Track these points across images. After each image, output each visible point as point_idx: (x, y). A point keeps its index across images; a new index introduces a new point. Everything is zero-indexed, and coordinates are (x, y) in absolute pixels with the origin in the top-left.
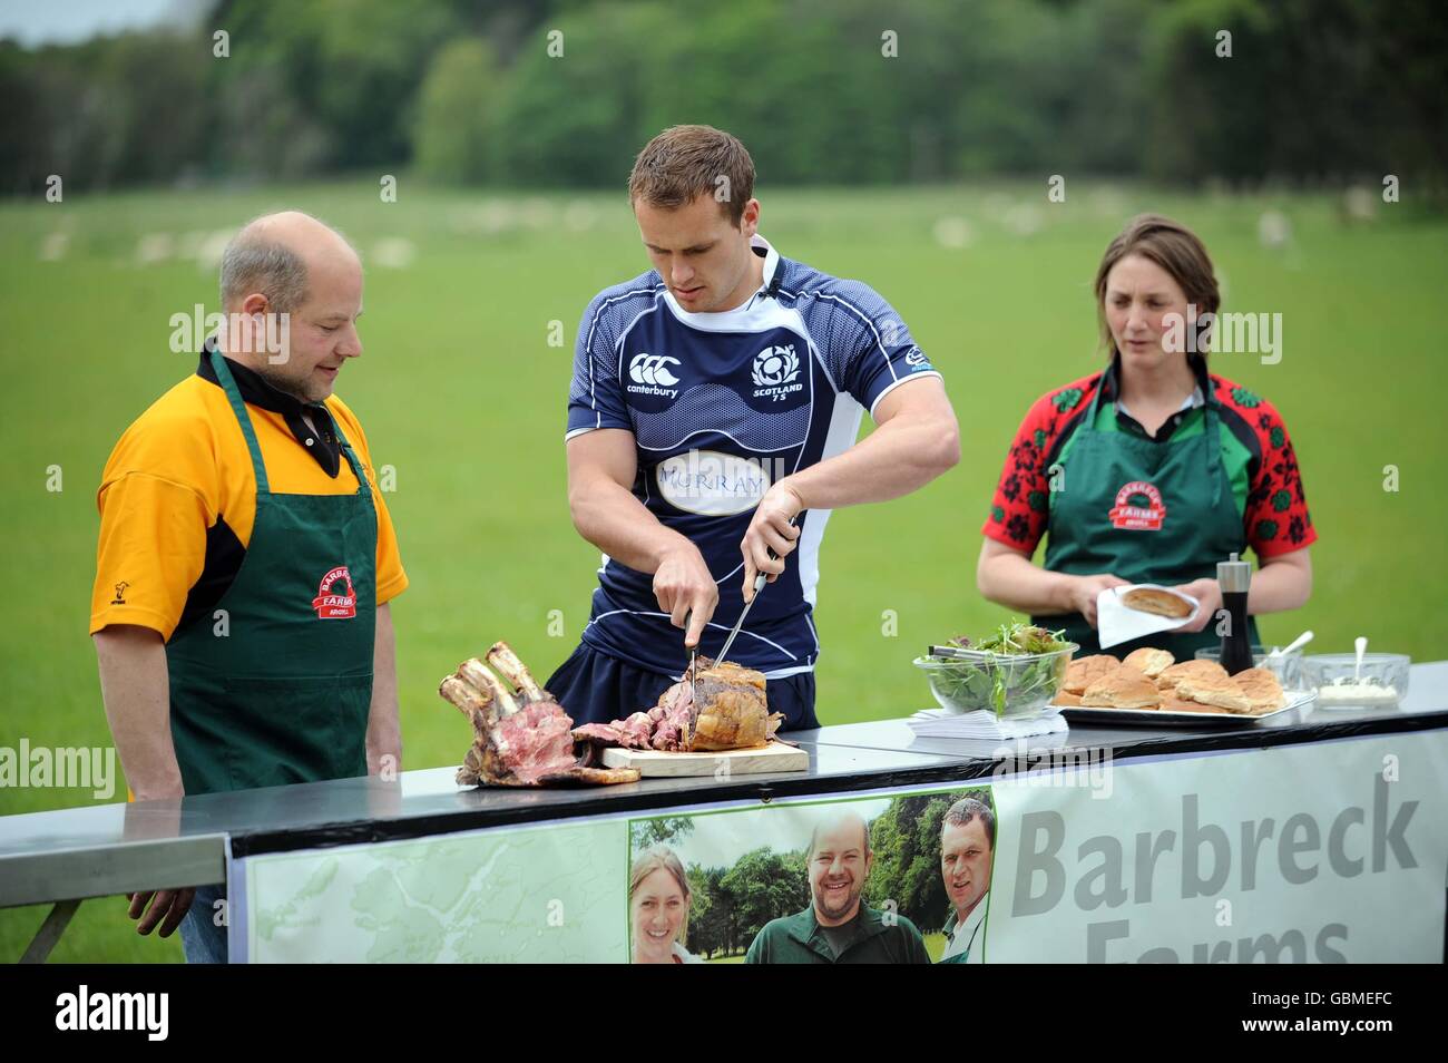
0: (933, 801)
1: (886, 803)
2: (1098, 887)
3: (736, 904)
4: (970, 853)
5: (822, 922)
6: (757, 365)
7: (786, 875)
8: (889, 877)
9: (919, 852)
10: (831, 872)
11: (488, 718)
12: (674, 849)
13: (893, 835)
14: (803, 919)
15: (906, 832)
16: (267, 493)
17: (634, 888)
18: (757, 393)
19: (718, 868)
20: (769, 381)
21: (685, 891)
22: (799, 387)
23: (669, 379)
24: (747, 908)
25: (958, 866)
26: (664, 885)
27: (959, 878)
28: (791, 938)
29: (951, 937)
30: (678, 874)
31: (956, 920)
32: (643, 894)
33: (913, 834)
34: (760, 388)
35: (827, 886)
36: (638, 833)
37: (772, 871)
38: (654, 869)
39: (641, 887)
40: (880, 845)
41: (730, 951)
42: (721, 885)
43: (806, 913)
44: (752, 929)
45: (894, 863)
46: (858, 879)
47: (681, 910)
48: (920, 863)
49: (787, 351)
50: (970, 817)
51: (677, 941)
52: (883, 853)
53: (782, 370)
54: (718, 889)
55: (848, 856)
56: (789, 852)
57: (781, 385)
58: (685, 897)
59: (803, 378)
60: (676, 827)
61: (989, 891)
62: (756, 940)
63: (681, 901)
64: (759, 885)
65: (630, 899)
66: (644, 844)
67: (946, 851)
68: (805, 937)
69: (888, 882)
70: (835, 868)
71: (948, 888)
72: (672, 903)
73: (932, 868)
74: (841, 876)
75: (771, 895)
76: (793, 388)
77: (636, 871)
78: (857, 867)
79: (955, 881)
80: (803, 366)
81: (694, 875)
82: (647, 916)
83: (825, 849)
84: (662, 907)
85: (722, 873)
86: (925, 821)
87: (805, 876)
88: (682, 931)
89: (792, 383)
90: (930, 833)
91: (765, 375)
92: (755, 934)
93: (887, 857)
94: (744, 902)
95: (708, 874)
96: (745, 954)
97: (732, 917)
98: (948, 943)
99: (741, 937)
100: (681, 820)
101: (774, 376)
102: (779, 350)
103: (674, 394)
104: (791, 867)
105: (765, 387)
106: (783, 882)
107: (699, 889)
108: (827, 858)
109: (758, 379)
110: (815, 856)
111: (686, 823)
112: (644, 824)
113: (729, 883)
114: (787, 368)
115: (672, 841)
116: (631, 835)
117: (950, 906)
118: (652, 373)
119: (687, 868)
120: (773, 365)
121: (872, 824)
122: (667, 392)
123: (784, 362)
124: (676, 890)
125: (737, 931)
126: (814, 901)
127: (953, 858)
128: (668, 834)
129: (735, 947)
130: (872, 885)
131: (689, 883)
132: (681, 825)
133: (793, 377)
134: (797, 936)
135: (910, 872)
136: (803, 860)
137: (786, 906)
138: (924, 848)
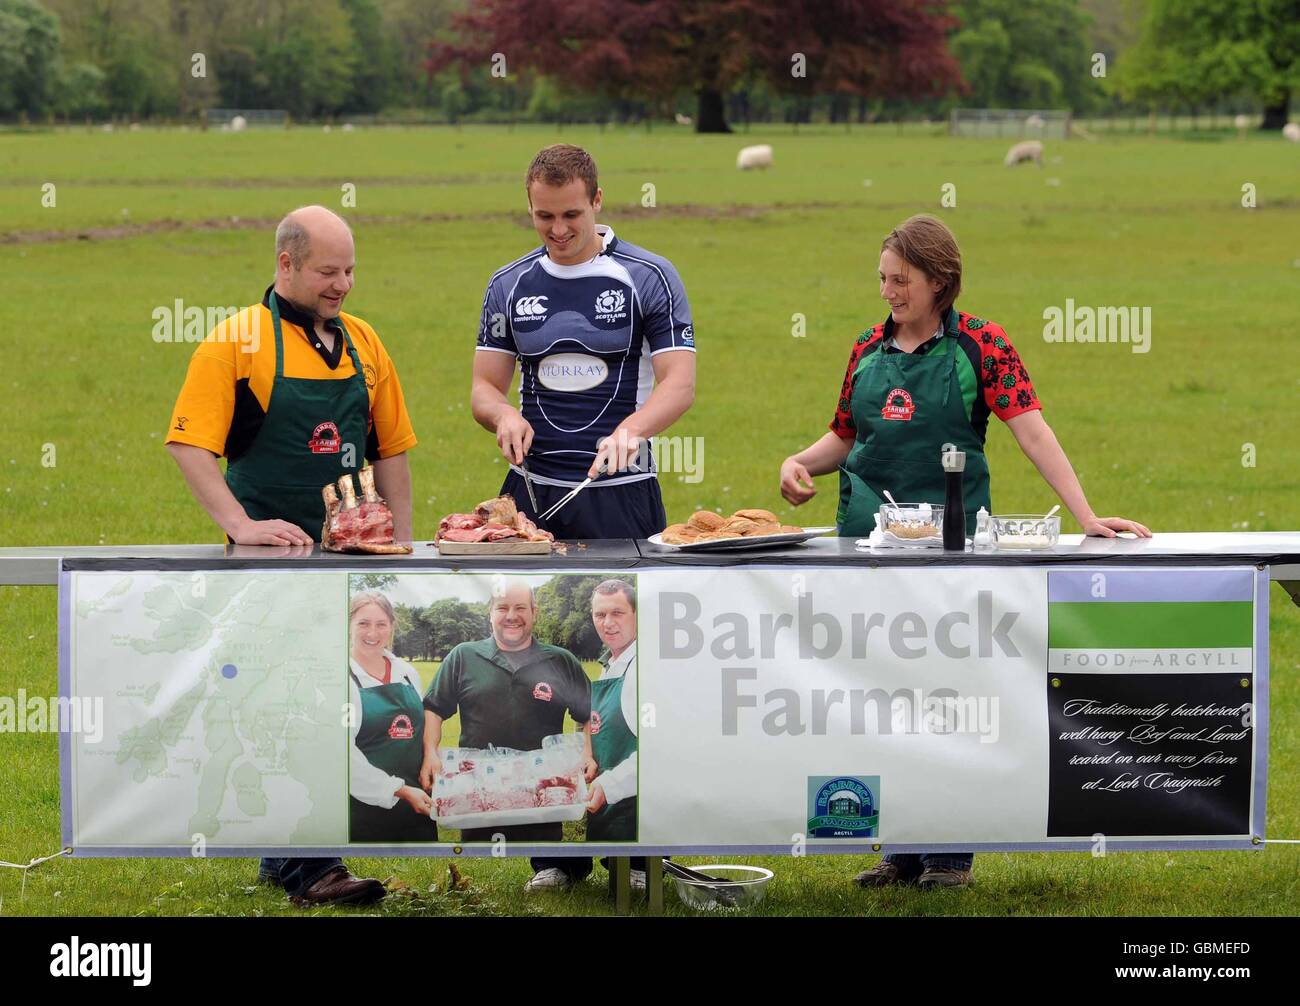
0: (588, 579)
1: (550, 577)
2: (729, 644)
3: (433, 630)
4: (616, 613)
5: (501, 646)
6: (599, 300)
7: (470, 615)
8: (551, 623)
9: (574, 609)
10: (508, 617)
11: (333, 510)
12: (383, 593)
13: (553, 597)
14: (486, 644)
15: (563, 595)
16: (281, 377)
17: (352, 614)
18: (597, 317)
19: (417, 607)
20: (605, 310)
21: (392, 619)
22: (624, 315)
23: (540, 309)
24: (443, 633)
25: (607, 621)
26: (374, 613)
27: (610, 629)
28: (479, 655)
29: (606, 666)
30: (386, 608)
31: (610, 655)
32: (359, 617)
33: (568, 598)
34: (599, 314)
35: (505, 626)
36: (355, 581)
37: (461, 612)
38: (367, 603)
39: (357, 613)
40: (542, 603)
41: (428, 658)
42: (421, 618)
43: (489, 640)
44: (447, 647)
45: (553, 615)
46: (528, 623)
47: (388, 629)
48: (573, 617)
49: (618, 293)
50: (616, 590)
51: (386, 647)
52: (545, 607)
53: (614, 304)
54: (419, 620)
55: (519, 608)
56: (475, 602)
57: (613, 313)
58: (391, 622)
59: (626, 310)
60: (385, 580)
61: (636, 639)
62: (450, 654)
63: (388, 624)
64: (449, 620)
65: (350, 620)
66: (360, 588)
67: (595, 610)
68: (489, 655)
69: (550, 626)
70: (511, 615)
71: (601, 635)
72: (380, 624)
73: (585, 620)
74: (516, 621)
75: (461, 628)
76: (620, 315)
77: (354, 603)
78: (526, 615)
79: (606, 630)
80: (627, 303)
81: (400, 610)
82: (363, 631)
83: (502, 603)
84: (373, 627)
85: (421, 610)
86: (578, 591)
87: (487, 618)
88: (390, 642)
89: (620, 312)
90: (582, 598)
91: (603, 306)
92: (450, 650)
93: (548, 610)
94: (439, 630)
95: (411, 610)
96: (442, 661)
97: (431, 638)
98: (604, 670)
99: (438, 651)
100: (388, 576)
101: (609, 308)
102: (613, 292)
103: (544, 318)
104: (475, 611)
105: (603, 314)
106: (469, 620)
107: (404, 620)
108: (504, 608)
109: (599, 309)
110: (496, 606)
111: (393, 578)
112: (360, 576)
113: (426, 617)
114: (617, 304)
115: (383, 589)
116: (349, 582)
117: (604, 646)
118: (531, 308)
119: (394, 605)
120: (608, 301)
121: (536, 589)
122: (540, 318)
123: (616, 300)
124: (384, 617)
125: (435, 647)
126: (495, 634)
127: (602, 615)
128: (380, 584)
129: (433, 656)
130: (539, 628)
131: (395, 614)
132: (389, 579)
133: (620, 309)
134: (483, 654)
135: (567, 621)
136: (486, 607)
137: (473, 635)
138: (577, 607)
